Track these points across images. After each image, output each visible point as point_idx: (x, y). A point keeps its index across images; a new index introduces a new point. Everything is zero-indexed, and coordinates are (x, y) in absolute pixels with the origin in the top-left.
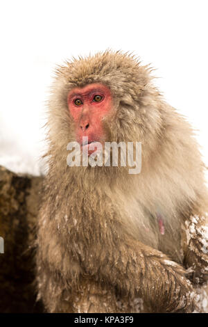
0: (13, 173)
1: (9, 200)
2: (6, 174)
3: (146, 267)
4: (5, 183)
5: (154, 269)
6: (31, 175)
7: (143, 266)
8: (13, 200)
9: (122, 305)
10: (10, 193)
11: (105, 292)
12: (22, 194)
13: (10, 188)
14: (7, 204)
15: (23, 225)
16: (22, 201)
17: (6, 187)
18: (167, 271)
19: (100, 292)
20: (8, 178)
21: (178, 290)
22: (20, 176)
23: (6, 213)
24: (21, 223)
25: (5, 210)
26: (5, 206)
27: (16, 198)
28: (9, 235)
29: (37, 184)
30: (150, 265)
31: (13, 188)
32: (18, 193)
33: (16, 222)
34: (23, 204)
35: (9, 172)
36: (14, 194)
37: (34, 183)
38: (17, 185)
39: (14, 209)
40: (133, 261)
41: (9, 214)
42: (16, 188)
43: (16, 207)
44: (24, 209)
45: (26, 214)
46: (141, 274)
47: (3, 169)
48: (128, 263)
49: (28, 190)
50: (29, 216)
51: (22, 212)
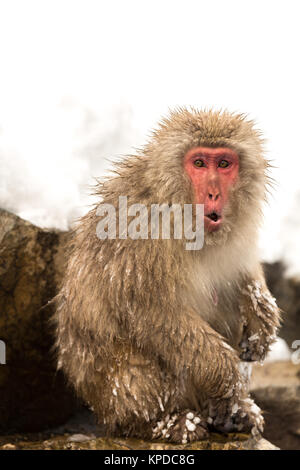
0: (39, 229)
1: (34, 258)
2: (30, 229)
3: (204, 345)
4: (30, 239)
5: (212, 349)
6: (58, 230)
7: (201, 343)
8: (38, 259)
9: (166, 375)
10: (35, 251)
11: (148, 362)
12: (49, 251)
13: (35, 246)
14: (33, 263)
15: (50, 286)
16: (49, 259)
17: (31, 244)
18: (225, 354)
19: (143, 363)
20: (33, 234)
21: (230, 378)
22: (45, 231)
23: (31, 273)
24: (48, 284)
25: (31, 270)
26: (31, 265)
27: (42, 256)
28: (35, 298)
29: (66, 241)
30: (208, 344)
31: (38, 245)
32: (44, 251)
33: (43, 283)
34: (50, 262)
35: (34, 227)
36: (40, 252)
37: (61, 239)
38: (43, 243)
39: (40, 268)
40: (192, 335)
41: (35, 274)
42: (42, 245)
43: (42, 266)
44: (51, 269)
45: (53, 274)
46: (198, 351)
47: (27, 224)
48: (187, 336)
49: (55, 247)
50: (57, 275)
51: (49, 272)
